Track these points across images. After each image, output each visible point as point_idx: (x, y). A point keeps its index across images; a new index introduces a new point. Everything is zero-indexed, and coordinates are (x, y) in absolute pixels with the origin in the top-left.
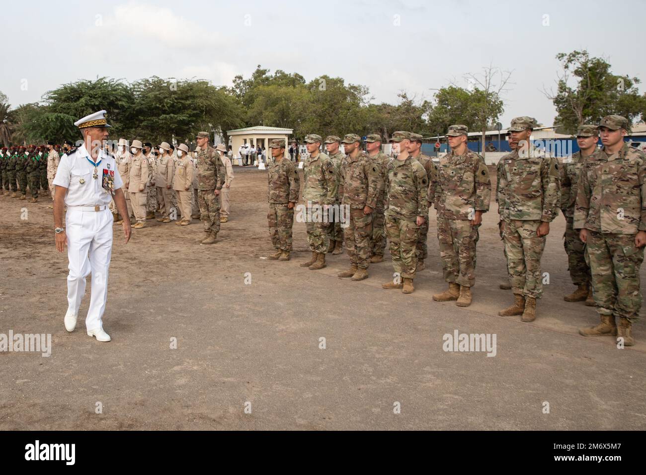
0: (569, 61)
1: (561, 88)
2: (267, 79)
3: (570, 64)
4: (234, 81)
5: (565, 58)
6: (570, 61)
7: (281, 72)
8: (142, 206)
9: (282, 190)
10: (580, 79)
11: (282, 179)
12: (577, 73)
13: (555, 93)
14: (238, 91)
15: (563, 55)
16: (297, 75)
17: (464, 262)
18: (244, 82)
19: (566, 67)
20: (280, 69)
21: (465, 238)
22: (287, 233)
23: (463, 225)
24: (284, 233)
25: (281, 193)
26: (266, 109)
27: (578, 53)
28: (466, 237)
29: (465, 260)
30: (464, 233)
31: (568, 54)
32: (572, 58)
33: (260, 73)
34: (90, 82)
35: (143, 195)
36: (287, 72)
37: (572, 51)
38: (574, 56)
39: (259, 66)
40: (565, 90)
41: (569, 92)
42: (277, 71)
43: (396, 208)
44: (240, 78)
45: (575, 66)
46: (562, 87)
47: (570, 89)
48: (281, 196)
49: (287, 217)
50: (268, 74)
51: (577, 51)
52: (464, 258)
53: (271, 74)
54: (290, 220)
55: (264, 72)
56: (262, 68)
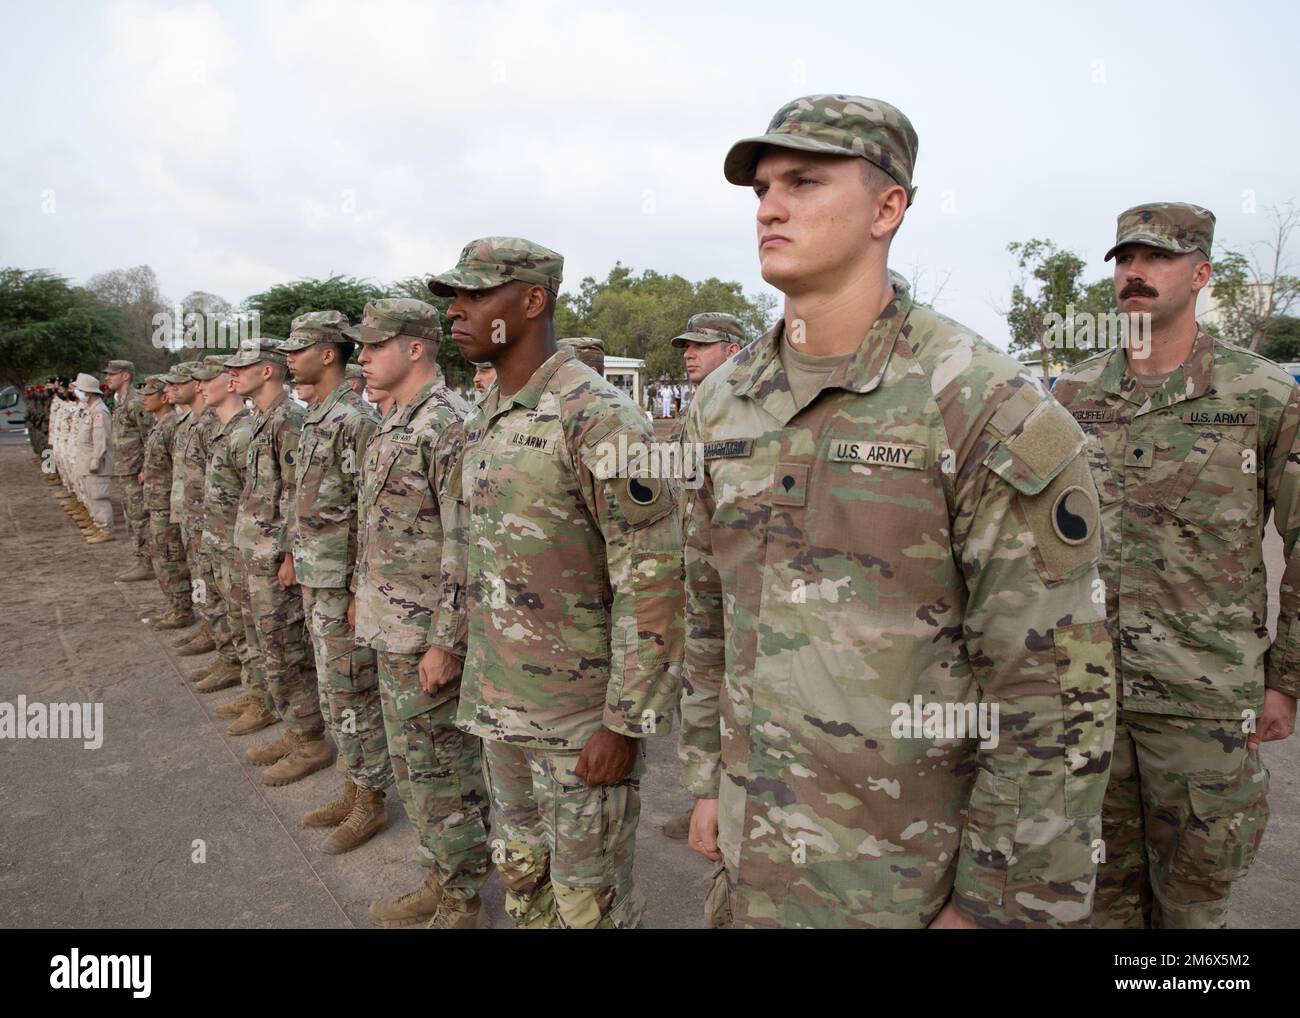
0: (1025, 255)
1: (1016, 298)
2: (628, 283)
3: (1026, 260)
4: (582, 286)
5: (1020, 250)
6: (1027, 255)
7: (654, 274)
8: (101, 502)
9: (160, 482)
10: (1043, 284)
11: (159, 458)
12: (1039, 274)
13: (1009, 307)
14: (588, 301)
15: (1016, 246)
16: (676, 277)
17: (275, 677)
18: (596, 287)
19: (1023, 264)
20: (650, 268)
21: (265, 621)
22: (171, 572)
23: (258, 588)
24: (165, 572)
25: (158, 488)
26: (614, 328)
27: (1039, 243)
28: (267, 617)
29: (275, 673)
30: (262, 607)
31: (1024, 244)
32: (1030, 251)
33: (619, 274)
34: (316, 282)
35: (101, 480)
36: (661, 273)
37: (1029, 240)
38: (1033, 247)
39: (618, 263)
40: (1022, 301)
41: (1028, 305)
42: (647, 271)
43: (213, 538)
44: (591, 280)
45: (1035, 263)
46: (1018, 297)
47: (1029, 300)
48: (158, 495)
49: (170, 538)
50: (630, 276)
51: (1037, 239)
52: (270, 667)
53: (636, 274)
54: (176, 545)
55: (626, 272)
56: (623, 266)
